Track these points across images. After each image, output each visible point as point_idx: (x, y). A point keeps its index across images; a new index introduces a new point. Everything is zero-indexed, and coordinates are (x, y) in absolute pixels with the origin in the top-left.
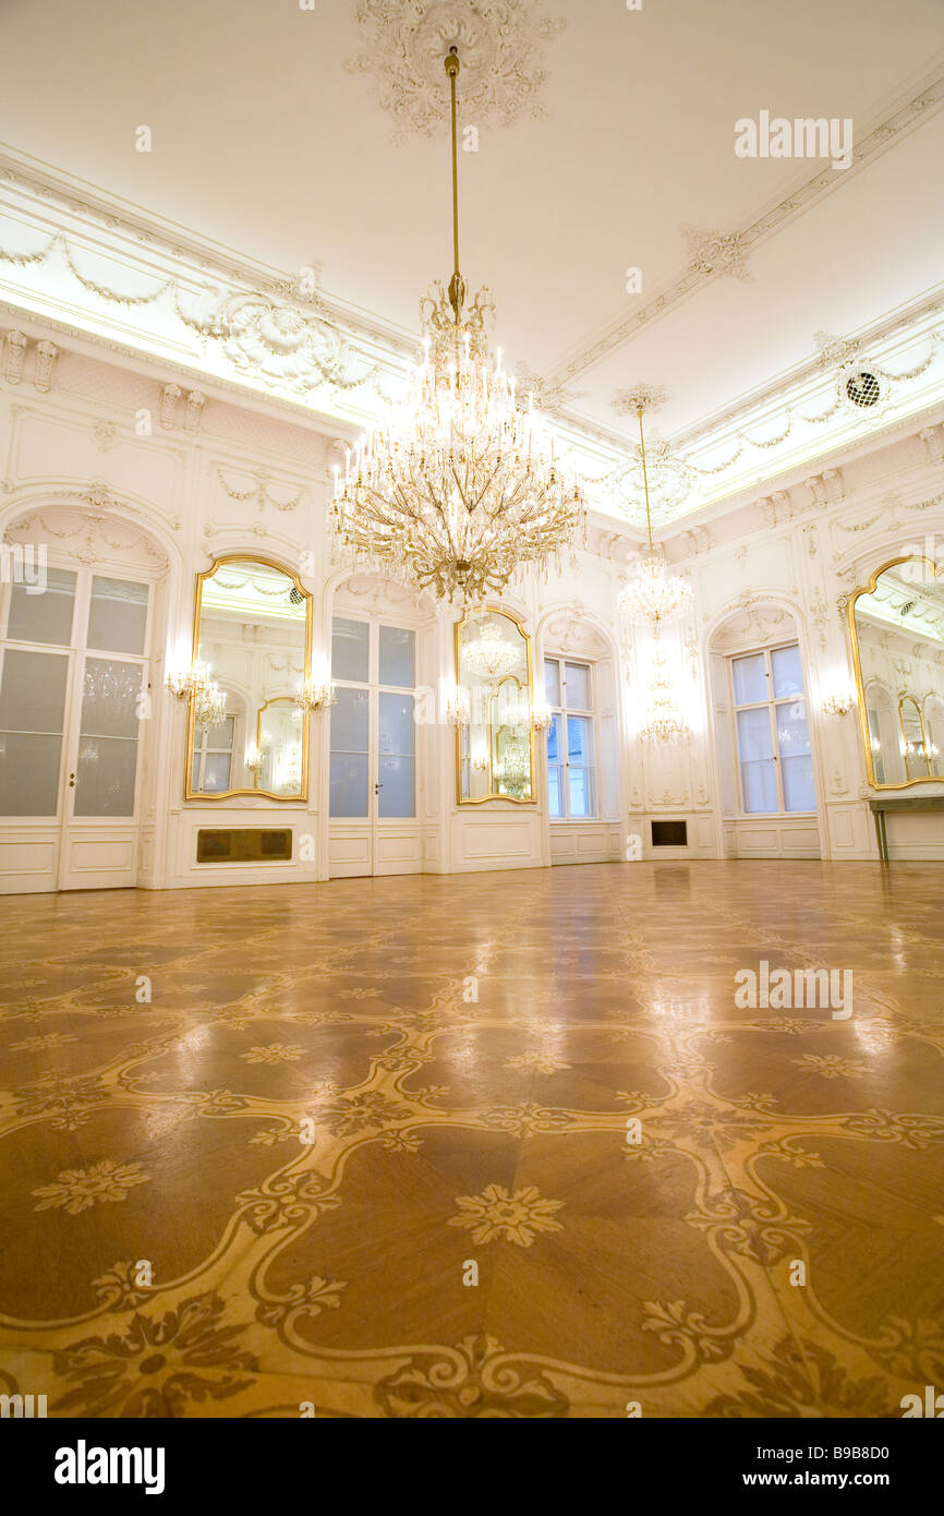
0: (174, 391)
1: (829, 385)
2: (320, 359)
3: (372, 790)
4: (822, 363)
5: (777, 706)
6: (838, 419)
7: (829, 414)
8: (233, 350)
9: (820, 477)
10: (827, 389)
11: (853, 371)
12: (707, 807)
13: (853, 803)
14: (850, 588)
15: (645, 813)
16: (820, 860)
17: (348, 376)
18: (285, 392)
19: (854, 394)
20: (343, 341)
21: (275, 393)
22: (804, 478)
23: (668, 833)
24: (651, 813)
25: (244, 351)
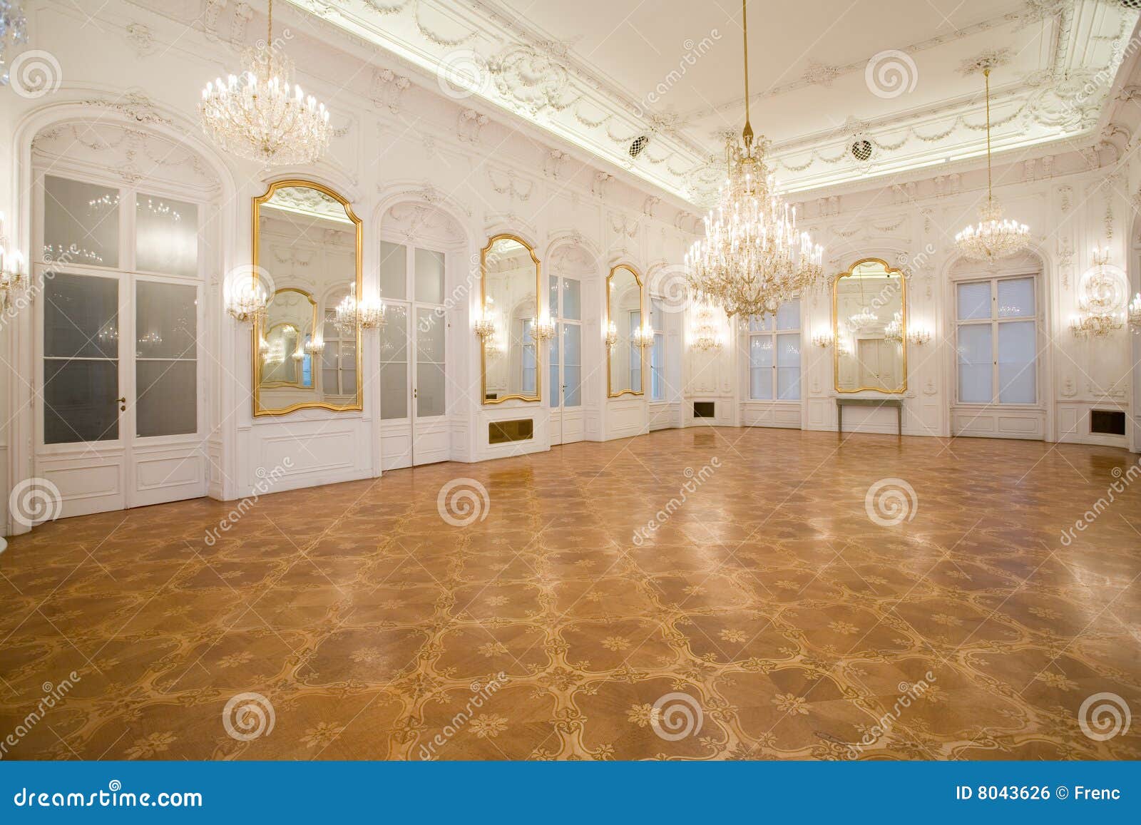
0: (472, 115)
1: (844, 143)
2: (549, 89)
3: (561, 389)
4: (844, 131)
5: (778, 335)
6: (842, 164)
7: (839, 159)
8: (500, 80)
9: (827, 199)
10: (841, 145)
11: (860, 139)
12: (729, 395)
13: (823, 398)
14: (837, 272)
15: (691, 397)
16: (800, 429)
17: (562, 102)
18: (525, 112)
19: (856, 151)
20: (567, 80)
21: (520, 112)
22: (818, 197)
23: (703, 409)
24: (695, 397)
25: (506, 81)
